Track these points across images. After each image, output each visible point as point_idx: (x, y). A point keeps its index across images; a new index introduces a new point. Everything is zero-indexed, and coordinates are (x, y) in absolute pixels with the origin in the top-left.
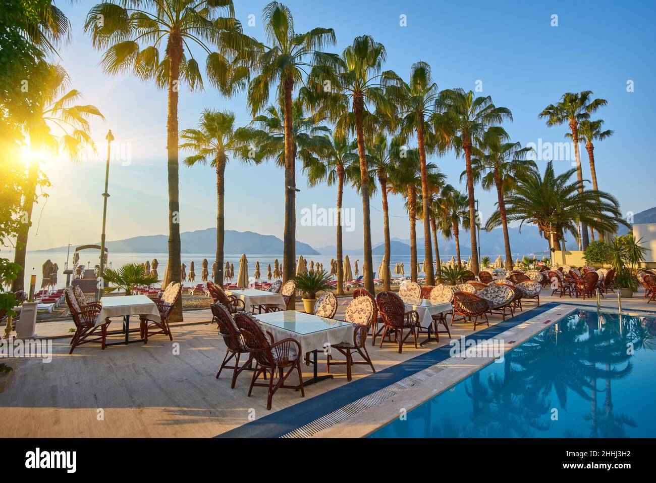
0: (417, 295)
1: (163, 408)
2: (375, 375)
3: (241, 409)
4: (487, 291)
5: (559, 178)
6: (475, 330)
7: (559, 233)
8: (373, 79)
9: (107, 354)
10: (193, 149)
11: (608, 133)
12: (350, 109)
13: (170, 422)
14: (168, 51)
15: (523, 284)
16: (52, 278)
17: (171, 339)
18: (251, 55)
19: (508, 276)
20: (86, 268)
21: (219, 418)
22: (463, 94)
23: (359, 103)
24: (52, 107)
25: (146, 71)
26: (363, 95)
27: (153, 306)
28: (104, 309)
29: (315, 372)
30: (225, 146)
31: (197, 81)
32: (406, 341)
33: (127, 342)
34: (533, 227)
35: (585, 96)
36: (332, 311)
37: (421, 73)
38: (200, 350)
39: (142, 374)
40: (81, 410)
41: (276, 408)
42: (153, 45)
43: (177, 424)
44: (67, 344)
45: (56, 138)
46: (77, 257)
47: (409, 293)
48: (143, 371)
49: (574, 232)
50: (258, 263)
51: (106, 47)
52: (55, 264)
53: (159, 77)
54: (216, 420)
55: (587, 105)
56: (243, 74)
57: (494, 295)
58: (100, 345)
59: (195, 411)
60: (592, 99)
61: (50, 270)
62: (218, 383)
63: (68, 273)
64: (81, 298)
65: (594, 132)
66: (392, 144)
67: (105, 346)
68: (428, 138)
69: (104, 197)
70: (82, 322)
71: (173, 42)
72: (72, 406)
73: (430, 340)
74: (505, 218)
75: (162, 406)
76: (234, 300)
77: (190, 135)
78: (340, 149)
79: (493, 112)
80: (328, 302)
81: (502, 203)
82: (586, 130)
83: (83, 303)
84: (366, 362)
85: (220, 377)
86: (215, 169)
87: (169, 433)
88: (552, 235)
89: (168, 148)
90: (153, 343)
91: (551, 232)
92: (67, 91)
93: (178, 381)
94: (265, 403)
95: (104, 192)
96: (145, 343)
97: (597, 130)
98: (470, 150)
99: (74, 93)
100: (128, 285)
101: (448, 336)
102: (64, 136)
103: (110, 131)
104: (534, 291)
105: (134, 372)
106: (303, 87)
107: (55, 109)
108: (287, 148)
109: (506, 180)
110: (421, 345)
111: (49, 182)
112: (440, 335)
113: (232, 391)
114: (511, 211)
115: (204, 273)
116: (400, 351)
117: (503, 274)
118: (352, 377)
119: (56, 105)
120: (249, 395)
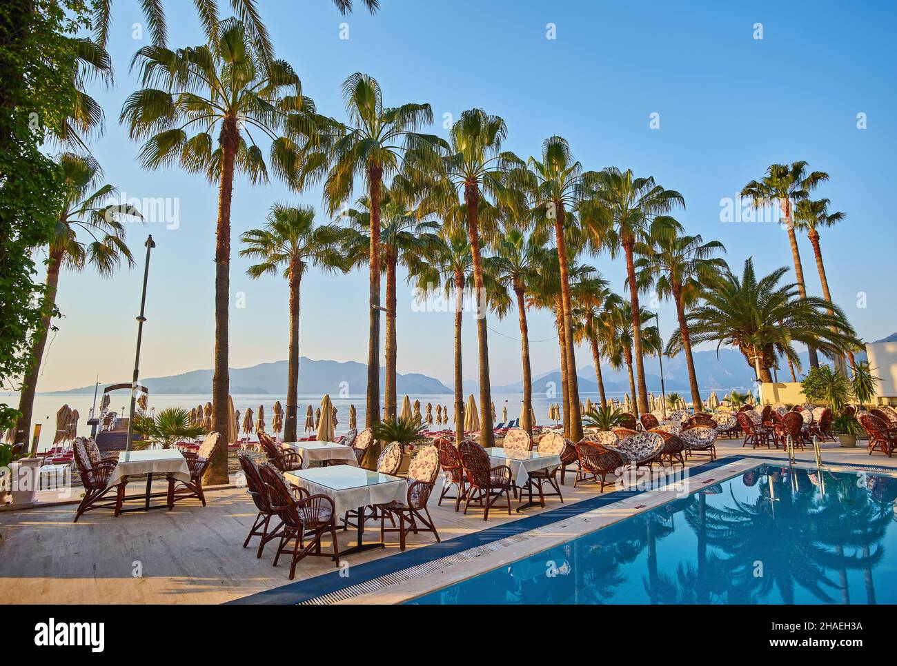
0: (525, 447)
1: (170, 578)
2: (439, 545)
3: (259, 579)
4: (632, 440)
5: (764, 281)
6: (602, 492)
7: (768, 358)
8: (490, 161)
9: (122, 521)
10: (260, 256)
11: (837, 216)
12: (462, 201)
13: (173, 591)
14: (220, 140)
15: (693, 431)
16: (69, 430)
17: (204, 504)
18: (325, 140)
19: (684, 419)
20: (118, 417)
21: (231, 587)
22: (618, 174)
23: (472, 193)
24: (79, 208)
25: (197, 162)
26: (478, 182)
27: (182, 461)
28: (120, 466)
29: (360, 540)
30: (302, 250)
31: (260, 173)
32: (493, 505)
33: (147, 508)
34: (732, 349)
35: (798, 169)
36: (395, 465)
37: (556, 151)
38: (236, 517)
39: (156, 543)
40: (75, 580)
41: (300, 577)
42: (204, 131)
43: (179, 593)
44: (73, 511)
45: (82, 246)
46: (106, 401)
47: (515, 443)
48: (158, 541)
49: (793, 357)
50: (353, 406)
51: (146, 137)
52: (75, 411)
53: (211, 169)
54: (225, 589)
55: (803, 180)
56: (318, 162)
57: (640, 446)
58: (113, 512)
59: (205, 580)
60: (808, 172)
61: (67, 418)
62: (244, 552)
63: (93, 423)
64: (94, 453)
65: (818, 215)
66: (530, 241)
67: (119, 512)
68: (571, 233)
69: (139, 322)
70: (91, 481)
71: (227, 129)
72: (66, 575)
73: (532, 504)
74: (687, 339)
75: (169, 576)
76: (292, 454)
77: (254, 237)
78: (459, 250)
79: (659, 196)
80: (392, 455)
81: (682, 319)
82: (806, 213)
83: (96, 459)
84: (428, 528)
85: (248, 546)
86: (288, 281)
87: (169, 601)
88: (757, 361)
89: (217, 260)
90: (180, 509)
91: (755, 357)
92: (99, 188)
93: (196, 550)
94: (288, 572)
95: (139, 315)
96: (171, 510)
97: (822, 213)
98: (630, 246)
99: (107, 189)
100: (167, 437)
101: (560, 500)
102: (93, 244)
103: (150, 236)
104: (708, 441)
105: (147, 541)
106: (397, 176)
107: (82, 211)
108: (373, 256)
109: (687, 287)
110: (518, 511)
111: (59, 313)
112: (546, 499)
113: (256, 561)
114: (696, 329)
115: (276, 421)
116: (486, 518)
117: (678, 418)
118: (406, 546)
119: (84, 206)
120: (275, 565)
